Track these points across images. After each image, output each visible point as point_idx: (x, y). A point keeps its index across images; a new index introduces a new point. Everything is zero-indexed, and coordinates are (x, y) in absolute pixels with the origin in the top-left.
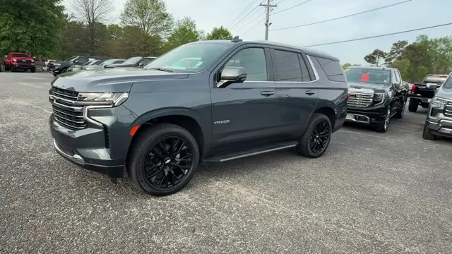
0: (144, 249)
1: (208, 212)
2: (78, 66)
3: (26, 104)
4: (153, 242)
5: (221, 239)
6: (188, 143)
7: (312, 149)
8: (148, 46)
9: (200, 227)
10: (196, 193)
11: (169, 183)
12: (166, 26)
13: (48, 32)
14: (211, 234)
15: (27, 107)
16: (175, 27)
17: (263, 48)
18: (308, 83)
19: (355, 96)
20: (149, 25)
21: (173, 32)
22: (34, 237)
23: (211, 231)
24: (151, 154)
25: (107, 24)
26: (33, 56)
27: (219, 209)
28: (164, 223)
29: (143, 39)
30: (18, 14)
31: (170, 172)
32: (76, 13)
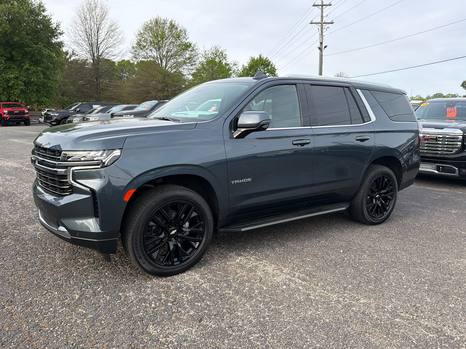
0: (136, 342)
1: (222, 297)
2: (79, 115)
3: (15, 165)
4: (149, 334)
5: (233, 331)
6: (198, 209)
7: (369, 212)
8: (167, 86)
9: (209, 316)
10: (210, 273)
11: (176, 259)
12: (189, 58)
13: (44, 74)
14: (223, 324)
15: (16, 169)
16: (200, 60)
17: (295, 84)
18: (360, 126)
19: (436, 139)
20: (168, 58)
21: (198, 66)
22: (9, 326)
23: (223, 320)
24: (152, 223)
25: (116, 60)
26: (27, 105)
27: (237, 292)
28: (165, 310)
29: (160, 77)
30: (9, 56)
31: (176, 246)
32: (78, 50)
